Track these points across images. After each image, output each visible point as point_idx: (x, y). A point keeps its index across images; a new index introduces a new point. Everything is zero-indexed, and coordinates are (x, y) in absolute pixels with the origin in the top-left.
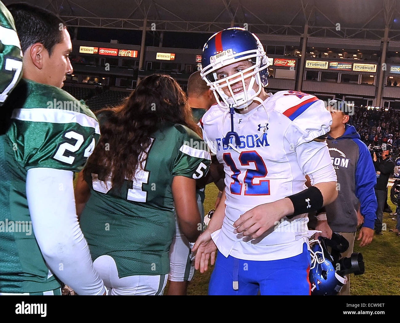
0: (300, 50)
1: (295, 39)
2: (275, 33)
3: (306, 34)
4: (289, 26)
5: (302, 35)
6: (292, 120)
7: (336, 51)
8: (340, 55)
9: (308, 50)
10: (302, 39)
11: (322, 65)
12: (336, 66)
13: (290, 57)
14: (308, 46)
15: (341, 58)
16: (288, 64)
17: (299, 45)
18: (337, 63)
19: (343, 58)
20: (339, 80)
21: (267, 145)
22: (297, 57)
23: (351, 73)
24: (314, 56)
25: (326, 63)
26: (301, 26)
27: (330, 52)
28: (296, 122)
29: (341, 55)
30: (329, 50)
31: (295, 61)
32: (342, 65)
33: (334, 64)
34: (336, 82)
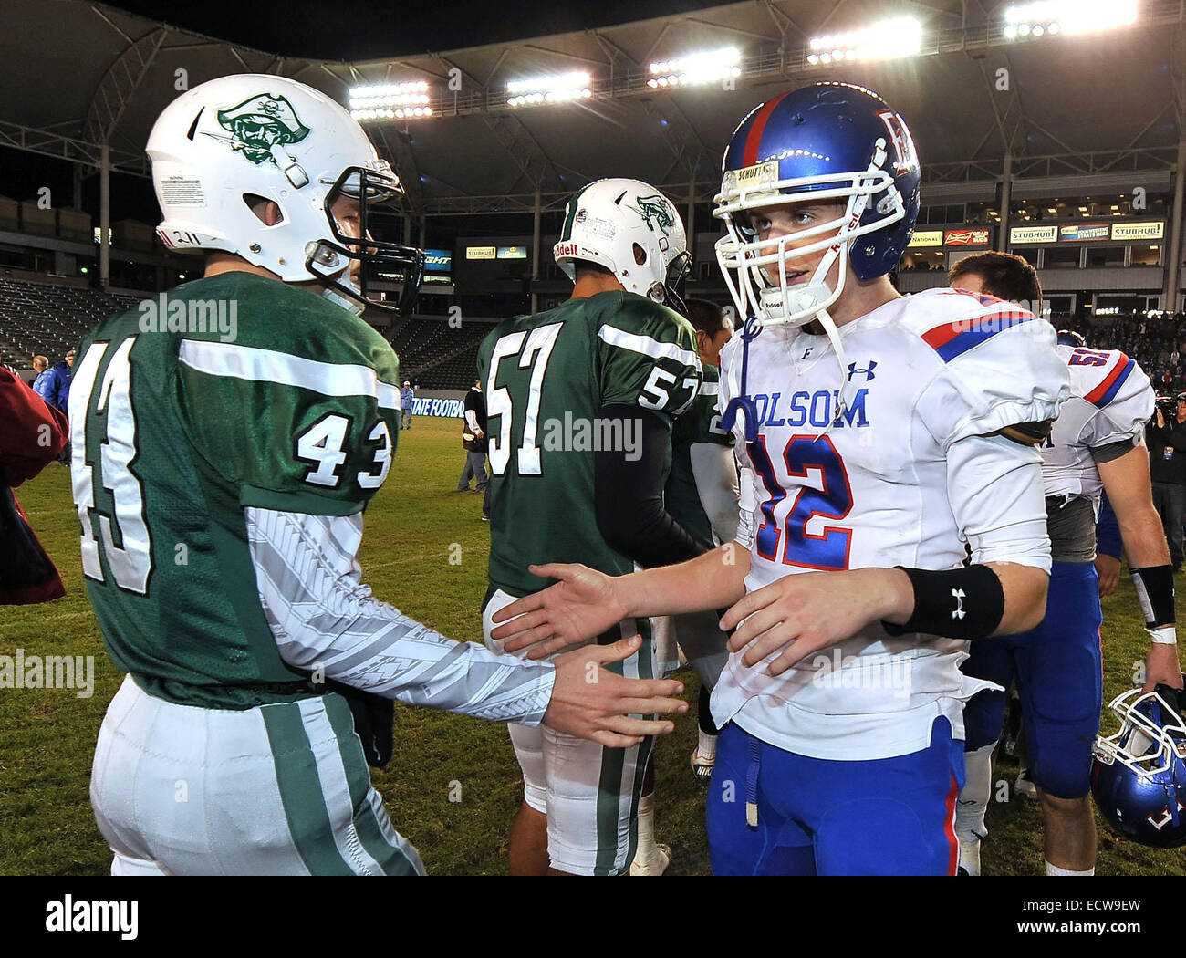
0: (998, 209)
1: (986, 188)
2: (944, 181)
3: (1007, 175)
4: (972, 162)
5: (1000, 178)
6: (947, 361)
7: (1074, 202)
8: (1081, 209)
9: (1014, 207)
10: (1000, 185)
11: (1045, 235)
12: (1075, 233)
13: (978, 226)
14: (1012, 199)
15: (1084, 215)
16: (974, 240)
17: (994, 199)
18: (1077, 227)
19: (1088, 215)
20: (1083, 262)
21: (863, 422)
22: (990, 225)
23: (1109, 245)
24: (1027, 218)
25: (1053, 230)
26: (997, 160)
27: (1061, 205)
28: (956, 368)
29: (1085, 209)
30: (1060, 202)
31: (987, 233)
32: (1087, 231)
33: (1071, 231)
34: (1077, 267)
